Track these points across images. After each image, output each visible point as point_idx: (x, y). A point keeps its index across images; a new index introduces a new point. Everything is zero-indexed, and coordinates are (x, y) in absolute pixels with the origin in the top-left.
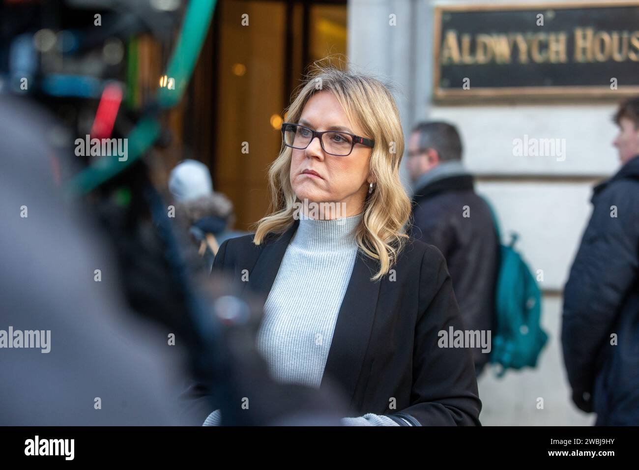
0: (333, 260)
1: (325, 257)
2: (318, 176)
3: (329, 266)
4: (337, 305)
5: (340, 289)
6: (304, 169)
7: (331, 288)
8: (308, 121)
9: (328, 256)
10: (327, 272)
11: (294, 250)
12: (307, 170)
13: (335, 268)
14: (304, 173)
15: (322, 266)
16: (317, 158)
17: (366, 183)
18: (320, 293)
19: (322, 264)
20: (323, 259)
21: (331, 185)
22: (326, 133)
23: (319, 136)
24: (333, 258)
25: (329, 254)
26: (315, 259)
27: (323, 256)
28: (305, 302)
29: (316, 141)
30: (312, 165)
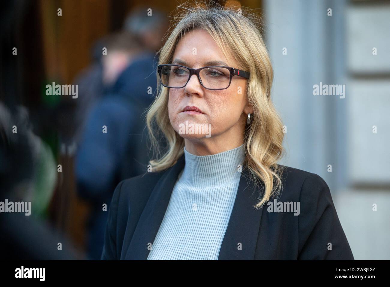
0: (215, 195)
1: (209, 193)
2: (199, 111)
3: (212, 201)
4: (219, 239)
5: (223, 223)
6: (184, 107)
7: (215, 223)
8: (183, 60)
9: (211, 191)
10: (211, 206)
11: (181, 188)
12: (188, 107)
13: (218, 202)
14: (184, 110)
15: (206, 202)
16: (197, 94)
17: (244, 115)
18: (204, 229)
19: (206, 199)
20: (206, 194)
21: (213, 119)
22: (203, 70)
23: (196, 73)
24: (216, 193)
25: (212, 189)
26: (200, 195)
27: (207, 191)
28: (191, 239)
29: (194, 78)
30: (192, 102)
